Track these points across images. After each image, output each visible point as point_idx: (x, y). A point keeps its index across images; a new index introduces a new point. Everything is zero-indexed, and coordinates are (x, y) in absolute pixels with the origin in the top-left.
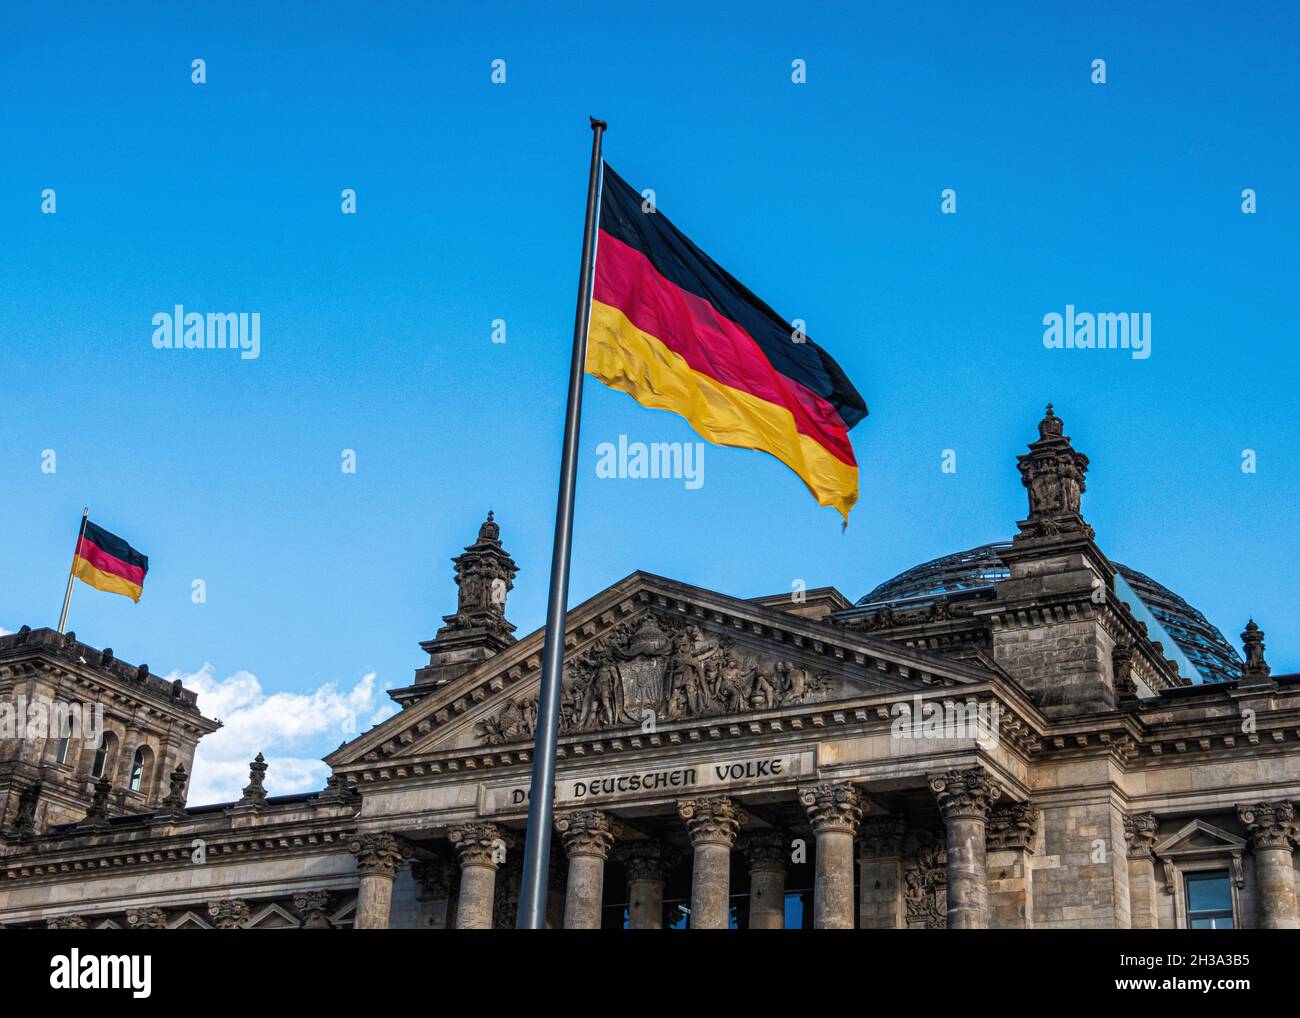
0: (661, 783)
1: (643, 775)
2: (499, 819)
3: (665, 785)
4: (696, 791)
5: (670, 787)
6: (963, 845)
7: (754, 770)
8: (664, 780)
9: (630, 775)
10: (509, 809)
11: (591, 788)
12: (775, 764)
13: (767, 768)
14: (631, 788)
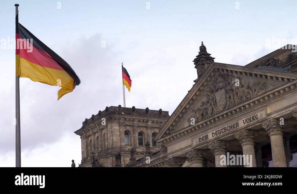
2: (197, 148)
3: (232, 129)
7: (252, 120)
8: (232, 127)
9: (224, 128)
10: (198, 144)
11: (216, 133)
13: (255, 118)
14: (225, 132)
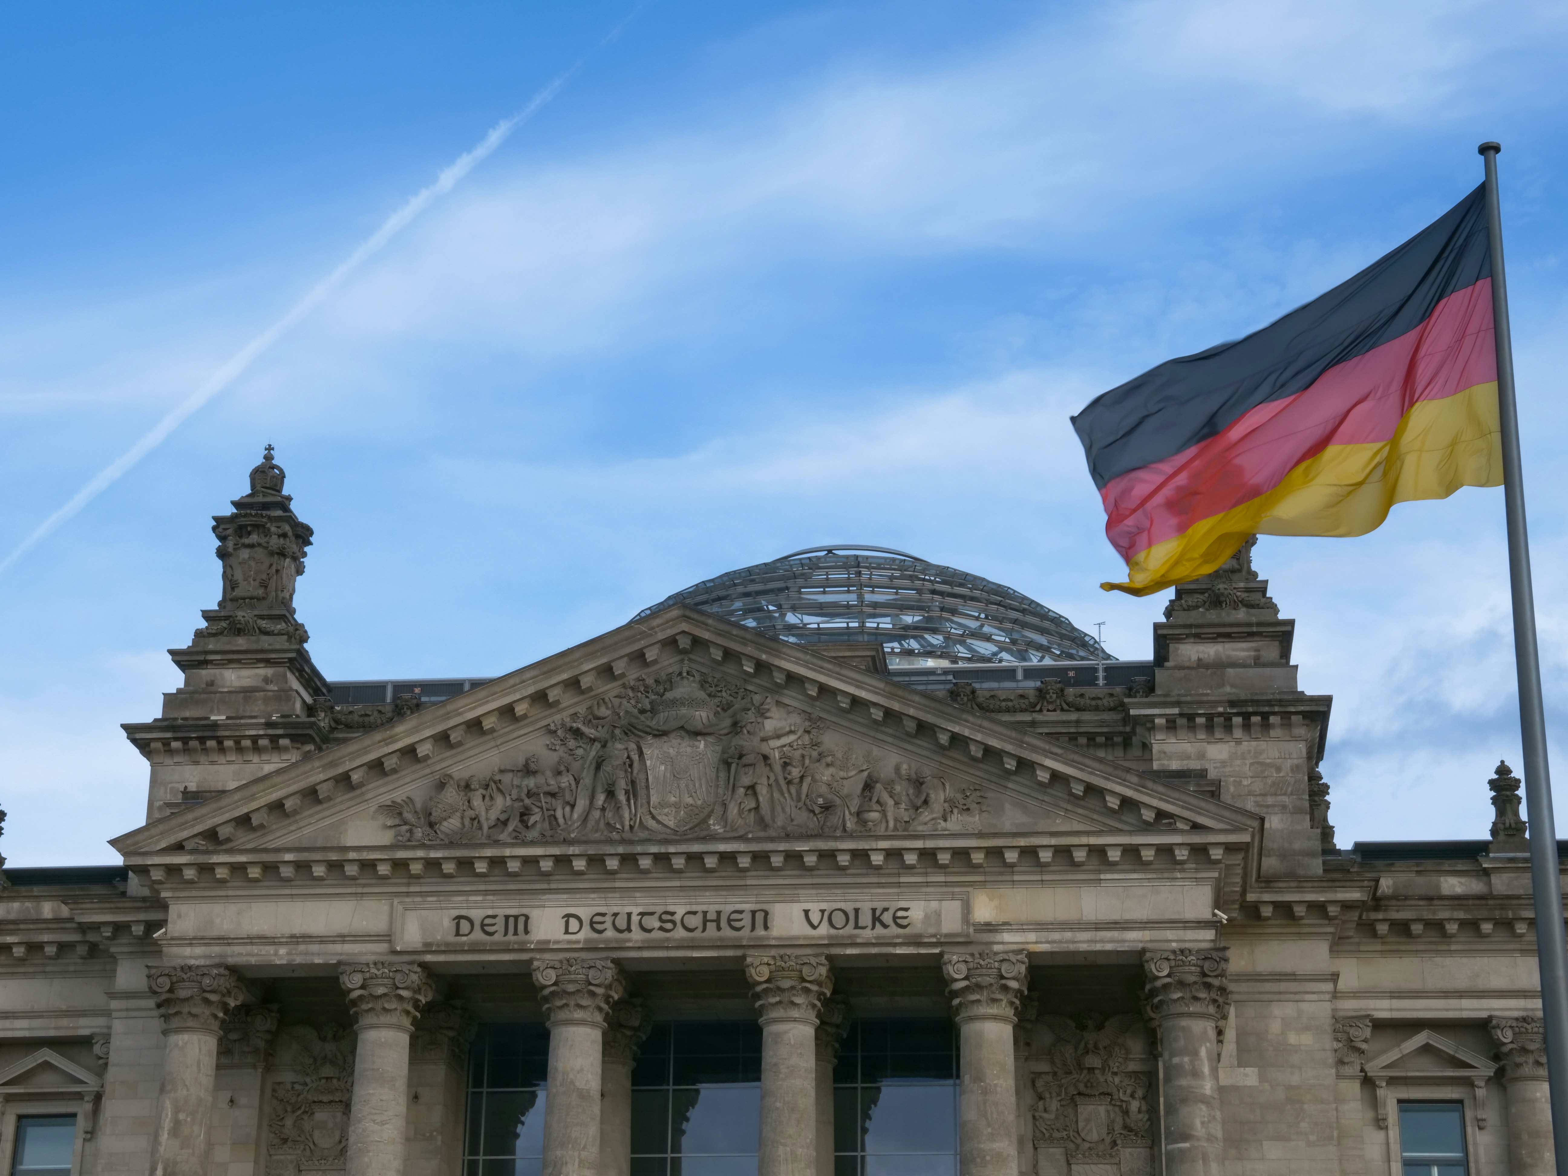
0: (711, 926)
1: (680, 911)
2: (429, 958)
3: (719, 928)
4: (773, 942)
5: (727, 932)
6: (1195, 1054)
7: (866, 919)
8: (718, 921)
9: (659, 909)
10: (447, 944)
11: (592, 923)
12: (900, 914)
13: (887, 918)
14: (661, 929)
